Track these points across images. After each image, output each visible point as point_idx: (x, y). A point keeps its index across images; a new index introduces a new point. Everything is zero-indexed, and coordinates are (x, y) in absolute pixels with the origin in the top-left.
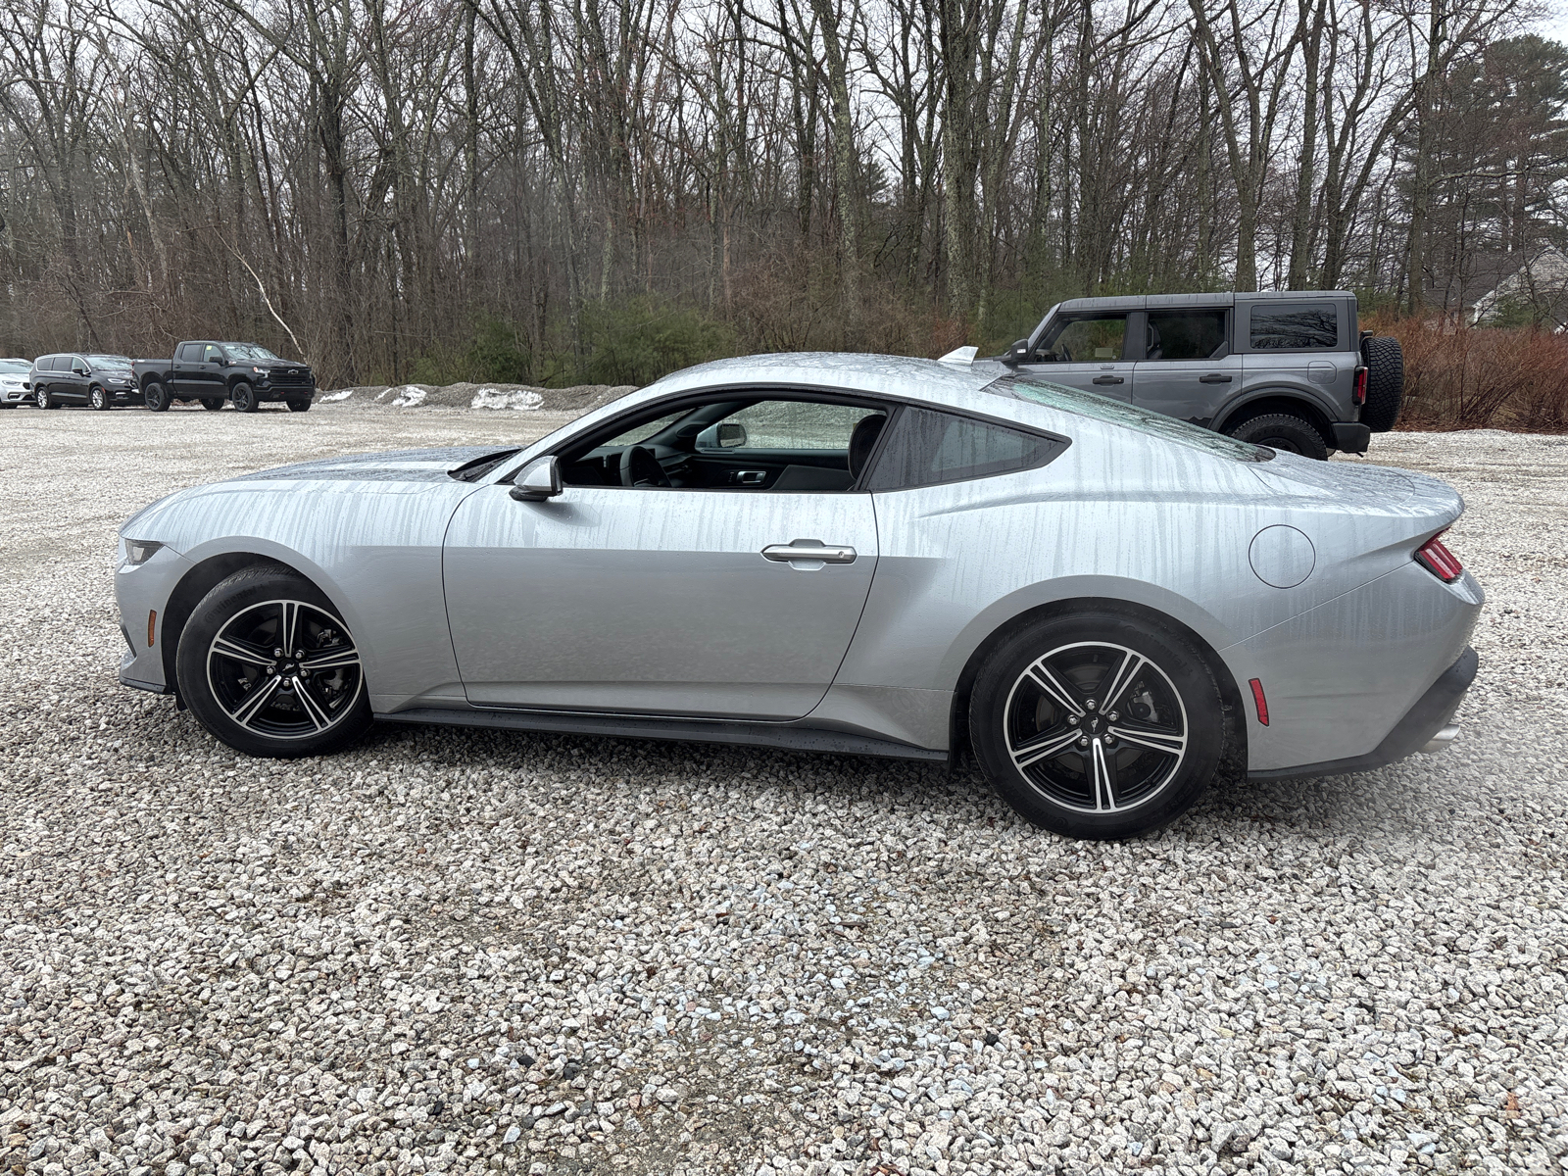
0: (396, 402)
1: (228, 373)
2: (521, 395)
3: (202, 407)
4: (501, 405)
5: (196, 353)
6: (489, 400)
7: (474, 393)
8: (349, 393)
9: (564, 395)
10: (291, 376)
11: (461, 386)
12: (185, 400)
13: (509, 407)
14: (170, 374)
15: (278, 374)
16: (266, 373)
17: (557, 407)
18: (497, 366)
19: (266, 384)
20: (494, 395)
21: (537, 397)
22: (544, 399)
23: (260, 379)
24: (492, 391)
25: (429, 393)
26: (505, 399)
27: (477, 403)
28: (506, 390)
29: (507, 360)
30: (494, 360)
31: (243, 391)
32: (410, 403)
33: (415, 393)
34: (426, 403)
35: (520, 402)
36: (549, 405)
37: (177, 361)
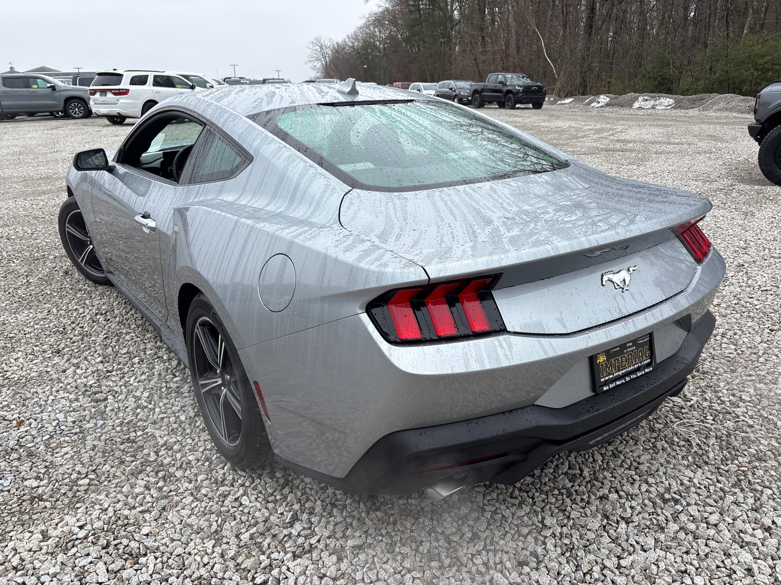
0: (593, 105)
1: (505, 89)
2: (662, 100)
3: (497, 107)
4: (649, 106)
5: (495, 79)
6: (643, 103)
7: (636, 99)
8: (572, 99)
9: (688, 100)
10: (533, 90)
11: (632, 95)
12: (490, 103)
13: (653, 107)
14: (483, 90)
15: (527, 89)
16: (521, 89)
17: (681, 108)
18: (656, 83)
19: (520, 95)
20: (647, 100)
21: (671, 101)
22: (676, 102)
23: (518, 92)
24: (646, 98)
25: (611, 99)
26: (652, 102)
27: (636, 105)
28: (654, 97)
29: (662, 79)
30: (655, 79)
31: (510, 98)
32: (600, 105)
33: (604, 99)
34: (608, 105)
35: (660, 104)
36: (678, 106)
37: (487, 83)
